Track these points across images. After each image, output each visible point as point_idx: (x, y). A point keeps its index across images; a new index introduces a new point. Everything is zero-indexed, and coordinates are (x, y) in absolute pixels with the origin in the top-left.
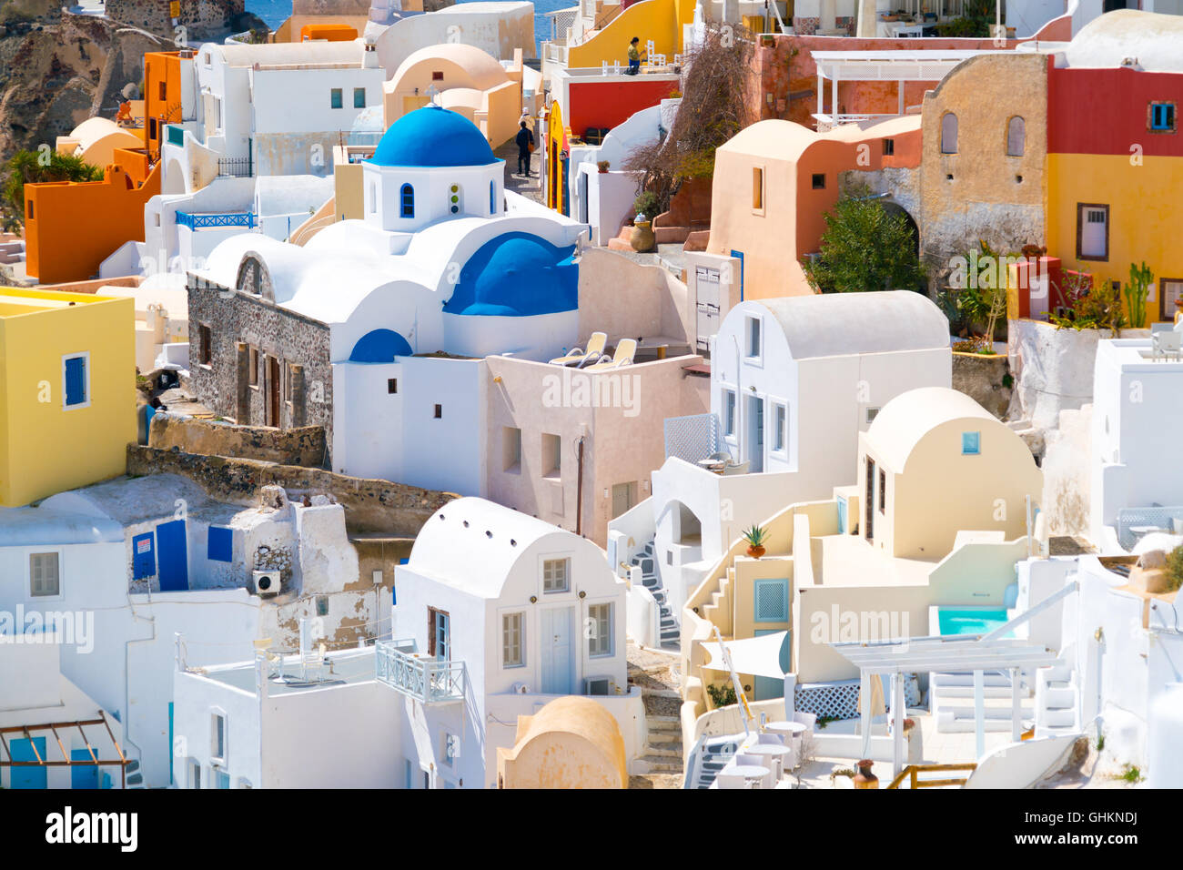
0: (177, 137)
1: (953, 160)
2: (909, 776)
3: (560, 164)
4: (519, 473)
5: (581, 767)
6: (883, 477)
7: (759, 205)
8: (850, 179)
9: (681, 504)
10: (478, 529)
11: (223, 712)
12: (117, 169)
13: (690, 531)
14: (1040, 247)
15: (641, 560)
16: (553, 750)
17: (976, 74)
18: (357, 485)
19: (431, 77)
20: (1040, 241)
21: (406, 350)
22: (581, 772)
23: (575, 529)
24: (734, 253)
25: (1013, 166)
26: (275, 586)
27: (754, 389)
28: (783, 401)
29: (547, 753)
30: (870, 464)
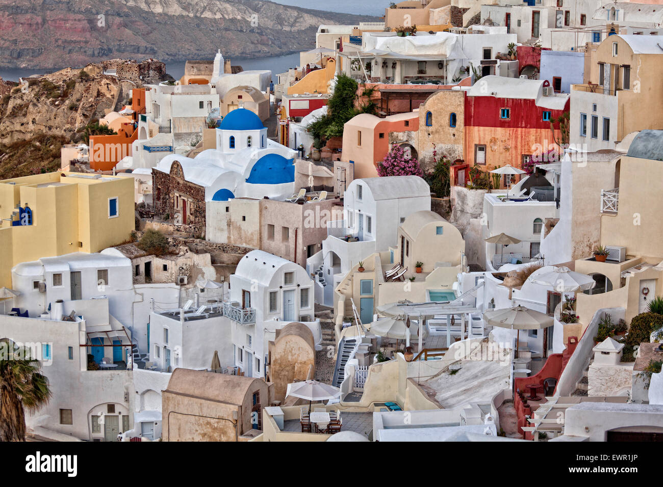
0: (144, 119)
1: (430, 129)
2: (424, 353)
3: (285, 129)
4: (274, 241)
5: (299, 348)
6: (408, 243)
7: (360, 144)
8: (393, 135)
9: (333, 252)
10: (260, 261)
11: (168, 328)
12: (122, 130)
13: (336, 261)
14: (462, 159)
15: (318, 272)
16: (289, 342)
17: (439, 98)
18: (215, 245)
19: (237, 97)
20: (462, 157)
21: (232, 196)
22: (299, 350)
23: (294, 261)
24: (351, 162)
25: (452, 130)
26: (186, 281)
27: (360, 211)
28: (370, 215)
29: (287, 343)
30: (403, 238)
